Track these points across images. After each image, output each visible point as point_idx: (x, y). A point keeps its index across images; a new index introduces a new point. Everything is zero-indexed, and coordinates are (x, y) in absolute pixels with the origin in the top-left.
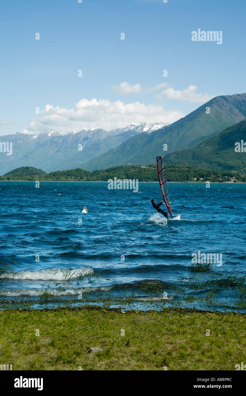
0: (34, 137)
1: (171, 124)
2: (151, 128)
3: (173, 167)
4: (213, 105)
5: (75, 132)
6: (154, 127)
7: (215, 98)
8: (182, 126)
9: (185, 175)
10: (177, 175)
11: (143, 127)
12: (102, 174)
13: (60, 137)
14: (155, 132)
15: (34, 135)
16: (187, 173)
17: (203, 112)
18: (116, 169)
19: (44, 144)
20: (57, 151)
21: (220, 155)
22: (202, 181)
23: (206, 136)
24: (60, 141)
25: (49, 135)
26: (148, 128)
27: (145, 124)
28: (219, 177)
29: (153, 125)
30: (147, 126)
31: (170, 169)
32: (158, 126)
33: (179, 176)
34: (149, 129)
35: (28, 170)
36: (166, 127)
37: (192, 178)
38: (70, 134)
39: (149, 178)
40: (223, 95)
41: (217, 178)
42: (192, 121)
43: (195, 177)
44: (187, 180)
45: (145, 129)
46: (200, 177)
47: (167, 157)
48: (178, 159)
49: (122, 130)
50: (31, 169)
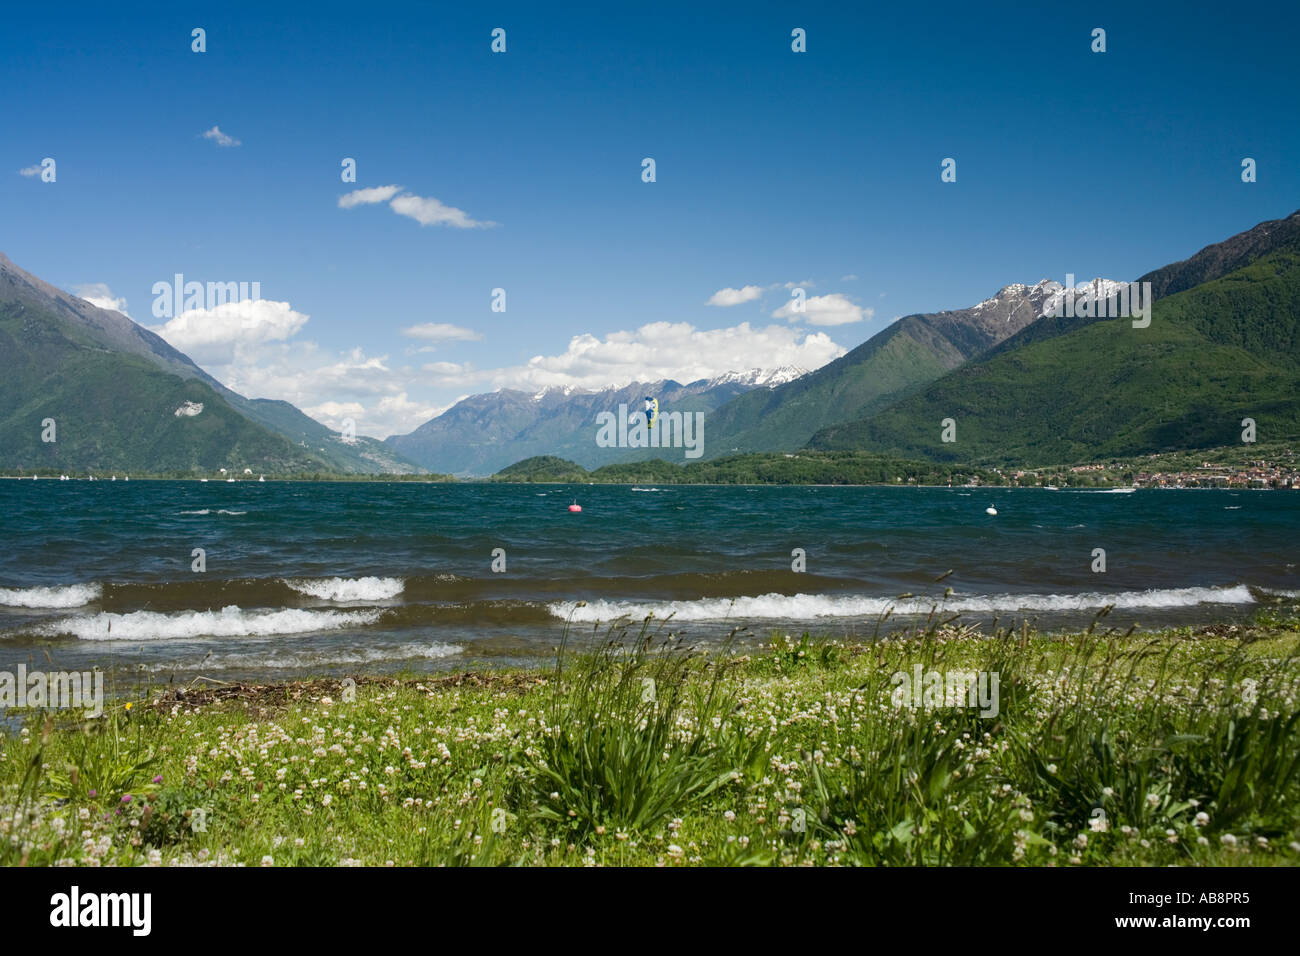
0: (537, 397)
1: (816, 371)
2: (770, 379)
3: (850, 456)
4: (901, 332)
5: (617, 387)
6: (777, 375)
7: (903, 320)
8: (840, 373)
9: (878, 472)
10: (862, 471)
11: (754, 377)
12: (706, 470)
13: (588, 397)
14: (784, 387)
15: (536, 394)
16: (880, 467)
17: (882, 347)
18: (733, 459)
19: (557, 410)
20: (583, 425)
21: (926, 432)
22: (913, 483)
23: (890, 395)
24: (589, 405)
25: (567, 393)
26: (765, 379)
27: (759, 370)
28: (946, 475)
29: (776, 372)
30: (762, 373)
31: (845, 460)
32: (784, 374)
33: (866, 473)
34: (767, 381)
35: (546, 463)
36: (806, 377)
37: (894, 478)
38: (608, 392)
39: (805, 479)
40: (918, 313)
41: (943, 478)
42: (860, 364)
43: (897, 475)
44: (883, 481)
45: (760, 381)
46: (909, 475)
47: (819, 436)
48: (842, 439)
49: (712, 383)
50: (552, 461)
